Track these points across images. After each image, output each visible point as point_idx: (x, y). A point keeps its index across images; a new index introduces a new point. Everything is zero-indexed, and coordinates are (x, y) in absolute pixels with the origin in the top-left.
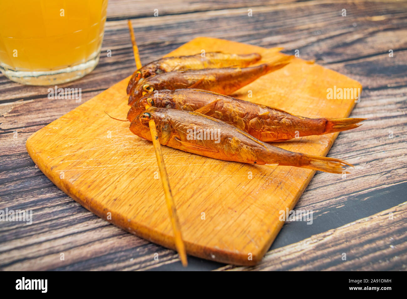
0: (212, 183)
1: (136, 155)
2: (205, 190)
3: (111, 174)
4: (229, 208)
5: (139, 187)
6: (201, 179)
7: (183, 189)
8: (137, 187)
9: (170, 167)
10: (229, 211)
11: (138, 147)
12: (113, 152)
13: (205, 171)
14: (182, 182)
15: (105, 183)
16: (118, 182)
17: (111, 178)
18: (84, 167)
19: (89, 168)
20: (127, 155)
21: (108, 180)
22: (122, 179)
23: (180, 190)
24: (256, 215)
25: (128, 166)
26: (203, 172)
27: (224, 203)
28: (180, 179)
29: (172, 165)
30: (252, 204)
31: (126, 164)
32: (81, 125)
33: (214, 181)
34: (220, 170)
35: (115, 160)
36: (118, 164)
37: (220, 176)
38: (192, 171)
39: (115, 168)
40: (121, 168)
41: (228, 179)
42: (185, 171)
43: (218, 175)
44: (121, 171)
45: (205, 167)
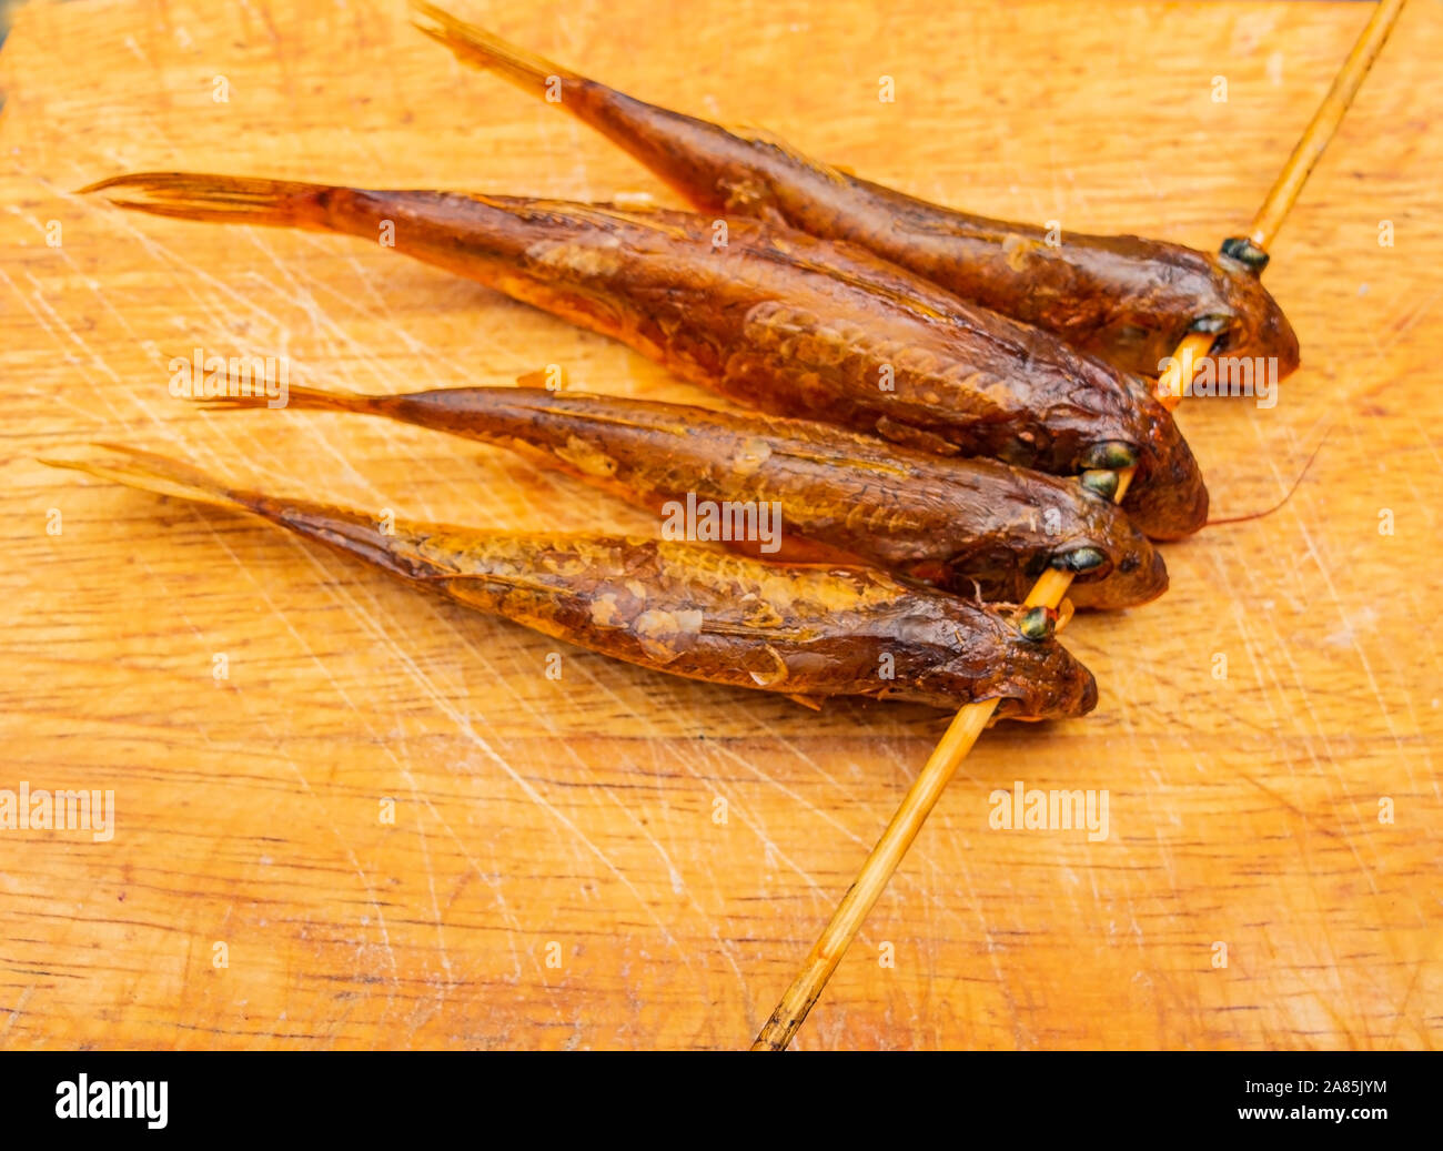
0: (223, 746)
2: (170, 744)
4: (127, 868)
6: (226, 696)
7: (134, 668)
10: (116, 876)
12: (179, 322)
13: (273, 687)
14: (161, 645)
23: (124, 662)
24: (141, 973)
25: (141, 422)
26: (265, 683)
27: (144, 838)
28: (177, 630)
30: (192, 932)
31: (142, 405)
32: (264, 99)
33: (238, 746)
34: (317, 731)
35: (142, 357)
36: (125, 383)
37: (282, 752)
38: (245, 643)
39: (98, 391)
40: (110, 407)
41: (283, 785)
42: (236, 616)
43: (281, 740)
44: (95, 418)
45: (299, 673)
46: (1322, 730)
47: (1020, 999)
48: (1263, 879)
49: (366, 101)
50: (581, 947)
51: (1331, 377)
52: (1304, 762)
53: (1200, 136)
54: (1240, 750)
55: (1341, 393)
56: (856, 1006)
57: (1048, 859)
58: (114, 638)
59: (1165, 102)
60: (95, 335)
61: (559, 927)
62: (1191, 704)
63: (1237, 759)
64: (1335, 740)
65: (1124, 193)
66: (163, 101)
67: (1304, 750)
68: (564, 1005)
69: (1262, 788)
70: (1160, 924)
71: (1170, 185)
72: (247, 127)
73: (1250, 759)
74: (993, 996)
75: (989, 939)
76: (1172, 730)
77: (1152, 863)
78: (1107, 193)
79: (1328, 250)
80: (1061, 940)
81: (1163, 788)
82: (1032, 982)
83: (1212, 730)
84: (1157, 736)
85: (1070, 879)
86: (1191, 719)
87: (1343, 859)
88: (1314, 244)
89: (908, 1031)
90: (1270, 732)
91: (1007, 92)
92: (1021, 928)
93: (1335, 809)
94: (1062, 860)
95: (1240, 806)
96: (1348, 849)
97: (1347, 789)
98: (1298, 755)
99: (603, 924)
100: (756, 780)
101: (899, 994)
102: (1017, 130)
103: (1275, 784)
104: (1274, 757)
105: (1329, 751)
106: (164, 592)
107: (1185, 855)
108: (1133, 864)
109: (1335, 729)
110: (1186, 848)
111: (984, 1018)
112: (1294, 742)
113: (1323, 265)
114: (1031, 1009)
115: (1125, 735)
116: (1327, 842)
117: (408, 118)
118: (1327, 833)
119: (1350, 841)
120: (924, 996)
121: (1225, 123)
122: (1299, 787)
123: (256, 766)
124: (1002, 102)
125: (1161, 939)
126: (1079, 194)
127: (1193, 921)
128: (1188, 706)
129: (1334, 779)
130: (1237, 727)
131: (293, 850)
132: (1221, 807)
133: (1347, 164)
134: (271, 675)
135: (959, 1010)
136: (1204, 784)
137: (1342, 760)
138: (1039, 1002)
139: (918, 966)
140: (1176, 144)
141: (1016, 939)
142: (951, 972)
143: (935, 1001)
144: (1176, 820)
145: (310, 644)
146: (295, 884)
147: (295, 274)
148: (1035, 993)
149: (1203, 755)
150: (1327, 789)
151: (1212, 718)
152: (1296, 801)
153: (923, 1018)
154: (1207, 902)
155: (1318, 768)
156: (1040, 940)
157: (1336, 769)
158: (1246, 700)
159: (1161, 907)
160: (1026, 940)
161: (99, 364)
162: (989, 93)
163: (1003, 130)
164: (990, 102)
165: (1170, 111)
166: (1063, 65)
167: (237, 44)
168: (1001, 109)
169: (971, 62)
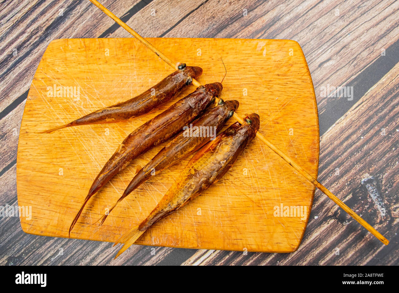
0: (67, 179)
1: (70, 116)
2: (58, 179)
3: (45, 115)
4: (50, 201)
5: (43, 138)
6: (68, 170)
7: (54, 164)
8: (42, 137)
9: (70, 145)
10: (48, 202)
13: (76, 169)
14: (58, 160)
15: (36, 117)
16: (41, 123)
17: (42, 117)
18: (43, 95)
19: (43, 99)
20: (67, 111)
21: (40, 117)
22: (44, 124)
24: (51, 220)
25: (58, 119)
26: (74, 168)
27: (53, 195)
28: (61, 158)
29: (72, 144)
30: (60, 213)
31: (58, 116)
32: (82, 59)
33: (69, 180)
34: (82, 177)
35: (59, 107)
36: (56, 112)
37: (76, 181)
38: (72, 160)
39: (51, 113)
40: (53, 116)
41: (76, 187)
42: (70, 156)
43: (76, 179)
44: (50, 118)
45: (80, 166)
46: (260, 186)
47: (199, 235)
48: (246, 215)
49: (100, 59)
50: (123, 220)
51: (269, 116)
52: (255, 192)
53: (249, 67)
54: (244, 189)
55: (271, 119)
56: (169, 234)
57: (206, 209)
58: (50, 159)
60: (51, 103)
61: (120, 216)
62: (236, 180)
63: (243, 191)
64: (262, 188)
65: (235, 78)
66: (66, 59)
67: (256, 190)
68: (119, 231)
69: (247, 197)
70: (226, 222)
71: (243, 76)
72: (79, 64)
73: (246, 191)
74: (194, 234)
75: (194, 223)
76: (232, 185)
77: (226, 210)
78: (230, 78)
79: (271, 90)
80: (207, 224)
81: (229, 196)
82: (201, 232)
83: (239, 185)
84: (229, 186)
85: (210, 213)
86: (236, 183)
87: (261, 211)
88: (268, 89)
89: (178, 240)
90: (250, 186)
91: (213, 58)
92: (200, 222)
93: (261, 202)
94: (209, 209)
95: (243, 200)
96: (262, 210)
97: (263, 198)
98: (255, 191)
99: (127, 216)
100: (156, 191)
101: (177, 233)
102: (215, 65)
103: (250, 196)
104: (250, 191)
105: (261, 190)
106: (59, 151)
107: (232, 209)
108: (222, 210)
109: (262, 186)
110: (232, 208)
111: (192, 238)
112: (254, 188)
113: (270, 93)
114: (201, 237)
115: (223, 185)
116: (259, 208)
117: (106, 62)
118: (259, 206)
119: (263, 208)
120: (182, 234)
121: (254, 64)
122: (254, 197)
123: (72, 183)
124: (213, 59)
125: (226, 225)
127: (232, 222)
128: (235, 180)
129: (261, 195)
130: (244, 185)
131: (77, 199)
132: (239, 200)
133: (276, 73)
134: (75, 167)
135: (188, 236)
136: (237, 196)
137: (263, 192)
138: (202, 236)
139: (181, 227)
140: (244, 68)
141: (199, 224)
142: (187, 229)
143: (184, 234)
144: (231, 202)
145: (82, 161)
146: (77, 205)
147: (85, 92)
148: (202, 234)
149: (237, 190)
150: (260, 197)
151: (239, 183)
152: (254, 200)
153: (181, 237)
154: (234, 219)
155: (258, 193)
156: (203, 224)
157: (261, 194)
158: (246, 179)
159: (226, 219)
160: (201, 224)
161: (52, 108)
162: (210, 57)
163: (212, 65)
164: (210, 59)
165: (244, 62)
166: (225, 52)
167: (79, 48)
168: (212, 61)
169: (208, 51)
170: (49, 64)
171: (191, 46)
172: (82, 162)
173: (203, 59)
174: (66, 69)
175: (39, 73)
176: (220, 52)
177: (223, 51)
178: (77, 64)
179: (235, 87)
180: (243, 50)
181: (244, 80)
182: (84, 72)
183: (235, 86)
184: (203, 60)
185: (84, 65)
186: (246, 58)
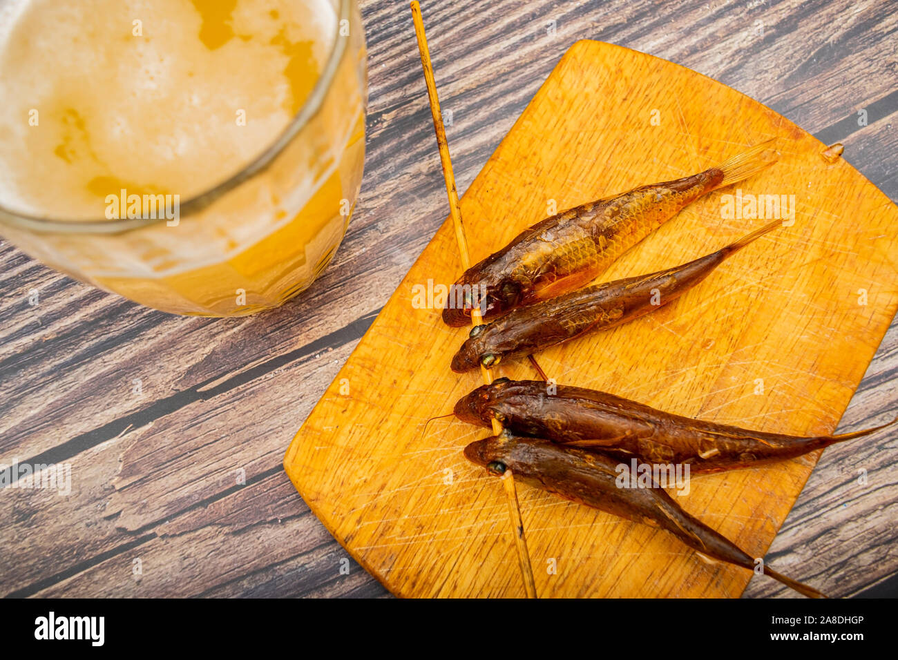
0: (607, 573)
1: (478, 502)
3: (444, 554)
5: (492, 585)
6: (589, 562)
7: (561, 586)
8: (489, 585)
9: (539, 532)
11: (480, 479)
12: (440, 496)
13: (595, 544)
15: (438, 576)
16: (458, 572)
17: (444, 564)
18: (397, 539)
19: (407, 541)
20: (464, 503)
21: (442, 569)
22: (462, 566)
23: (556, 589)
25: (469, 531)
26: (593, 546)
29: (541, 527)
31: (464, 527)
32: (371, 416)
33: (610, 568)
34: (620, 539)
35: (445, 516)
36: (451, 528)
37: (620, 555)
38: (574, 544)
39: (448, 539)
40: (457, 538)
41: (633, 561)
42: (562, 542)
43: (616, 552)
44: (458, 546)
45: (595, 533)
46: (799, 235)
47: (835, 377)
48: (836, 283)
49: (395, 382)
50: (744, 499)
51: (687, 154)
52: (806, 246)
53: (581, 135)
54: (792, 262)
55: (695, 154)
56: (810, 427)
57: (795, 340)
58: (545, 587)
59: (563, 137)
60: (426, 528)
61: (733, 502)
62: (770, 264)
63: (794, 265)
64: (805, 233)
65: (587, 169)
66: (349, 451)
67: (802, 244)
68: (759, 516)
69: (807, 264)
70: (833, 322)
71: (593, 155)
72: (378, 429)
73: (796, 261)
74: (829, 385)
75: (811, 374)
76: (774, 277)
77: (813, 311)
78: (583, 175)
79: (644, 126)
80: (823, 353)
81: (792, 292)
82: (831, 370)
83: (781, 266)
84: (774, 282)
85: (805, 338)
86: (774, 269)
87: (842, 257)
88: (640, 128)
89: (826, 417)
90: (791, 249)
91: (528, 180)
92: (813, 362)
93: (826, 248)
94: (798, 336)
95: (809, 274)
96: (840, 253)
97: (821, 240)
98: (803, 247)
99: (740, 487)
100: (719, 410)
101: (813, 412)
102: (543, 186)
103: (808, 260)
104: (800, 254)
105: (807, 238)
106: (539, 560)
107: (816, 300)
108: (810, 316)
109: (800, 231)
110: (814, 298)
111: (835, 392)
112: (798, 245)
113: (648, 130)
114: (839, 377)
115: (768, 292)
116: (834, 258)
117: (411, 372)
118: (832, 255)
119: (838, 251)
120: (818, 404)
121: (582, 125)
122: (812, 254)
123: (621, 566)
124: (530, 184)
125: (838, 325)
126: (578, 183)
127: (838, 312)
128: (769, 267)
129: (815, 242)
130: (784, 258)
131: (658, 572)
132: (807, 279)
133: (619, 100)
134: (591, 543)
135: (828, 397)
136: (797, 279)
137: (811, 236)
138: (839, 373)
139: (807, 400)
140: (579, 143)
141: (816, 366)
142: (815, 392)
143: (822, 403)
144: (803, 296)
145: (588, 523)
146: (670, 577)
147: (446, 446)
148: (836, 372)
149: (788, 273)
150: (817, 246)
151: (777, 263)
152: (817, 257)
153: (825, 410)
154: (834, 303)
155: (810, 244)
156: (819, 359)
157: (813, 239)
158: (777, 249)
159: (828, 318)
160: (817, 363)
161: (439, 533)
162: (524, 185)
163: (540, 191)
164: (528, 187)
165: (567, 137)
166: (529, 158)
167: (343, 412)
168: (533, 186)
169: (510, 183)
170: (337, 491)
171: (481, 205)
172: (589, 525)
173: (520, 199)
174: (372, 461)
175: (341, 524)
176: (524, 164)
177: (526, 158)
178: (377, 432)
179: (604, 177)
180: (546, 126)
181: (600, 157)
182: (403, 426)
183: (603, 175)
184: (522, 200)
185: (387, 420)
186: (562, 129)
